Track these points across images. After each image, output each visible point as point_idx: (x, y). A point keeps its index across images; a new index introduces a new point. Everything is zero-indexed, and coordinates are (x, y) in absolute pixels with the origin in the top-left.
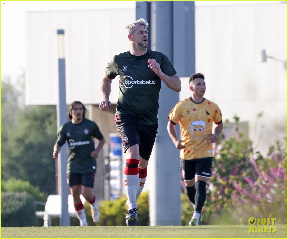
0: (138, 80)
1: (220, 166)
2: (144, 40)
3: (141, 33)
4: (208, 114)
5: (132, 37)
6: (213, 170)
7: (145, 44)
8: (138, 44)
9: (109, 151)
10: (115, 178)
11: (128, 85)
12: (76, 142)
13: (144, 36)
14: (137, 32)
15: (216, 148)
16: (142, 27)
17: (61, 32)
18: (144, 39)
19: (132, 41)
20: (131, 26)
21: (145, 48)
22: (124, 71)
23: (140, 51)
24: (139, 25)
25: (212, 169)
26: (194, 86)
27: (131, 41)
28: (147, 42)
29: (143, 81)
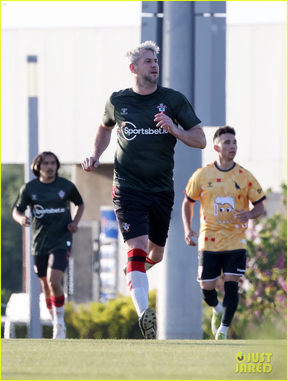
0: (142, 129)
1: (259, 254)
2: (153, 73)
3: (148, 62)
4: (237, 187)
5: (136, 67)
6: (250, 260)
7: (154, 77)
8: (144, 78)
9: (100, 231)
10: (107, 270)
11: (129, 135)
12: (45, 208)
13: (152, 67)
14: (142, 60)
15: (254, 229)
16: (150, 53)
17: (32, 59)
18: (152, 70)
19: (135, 74)
20: (133, 52)
21: (154, 84)
22: (123, 116)
23: (147, 88)
24: (145, 51)
25: (247, 259)
26: (220, 145)
27: (133, 74)
28: (157, 75)
29: (151, 129)
